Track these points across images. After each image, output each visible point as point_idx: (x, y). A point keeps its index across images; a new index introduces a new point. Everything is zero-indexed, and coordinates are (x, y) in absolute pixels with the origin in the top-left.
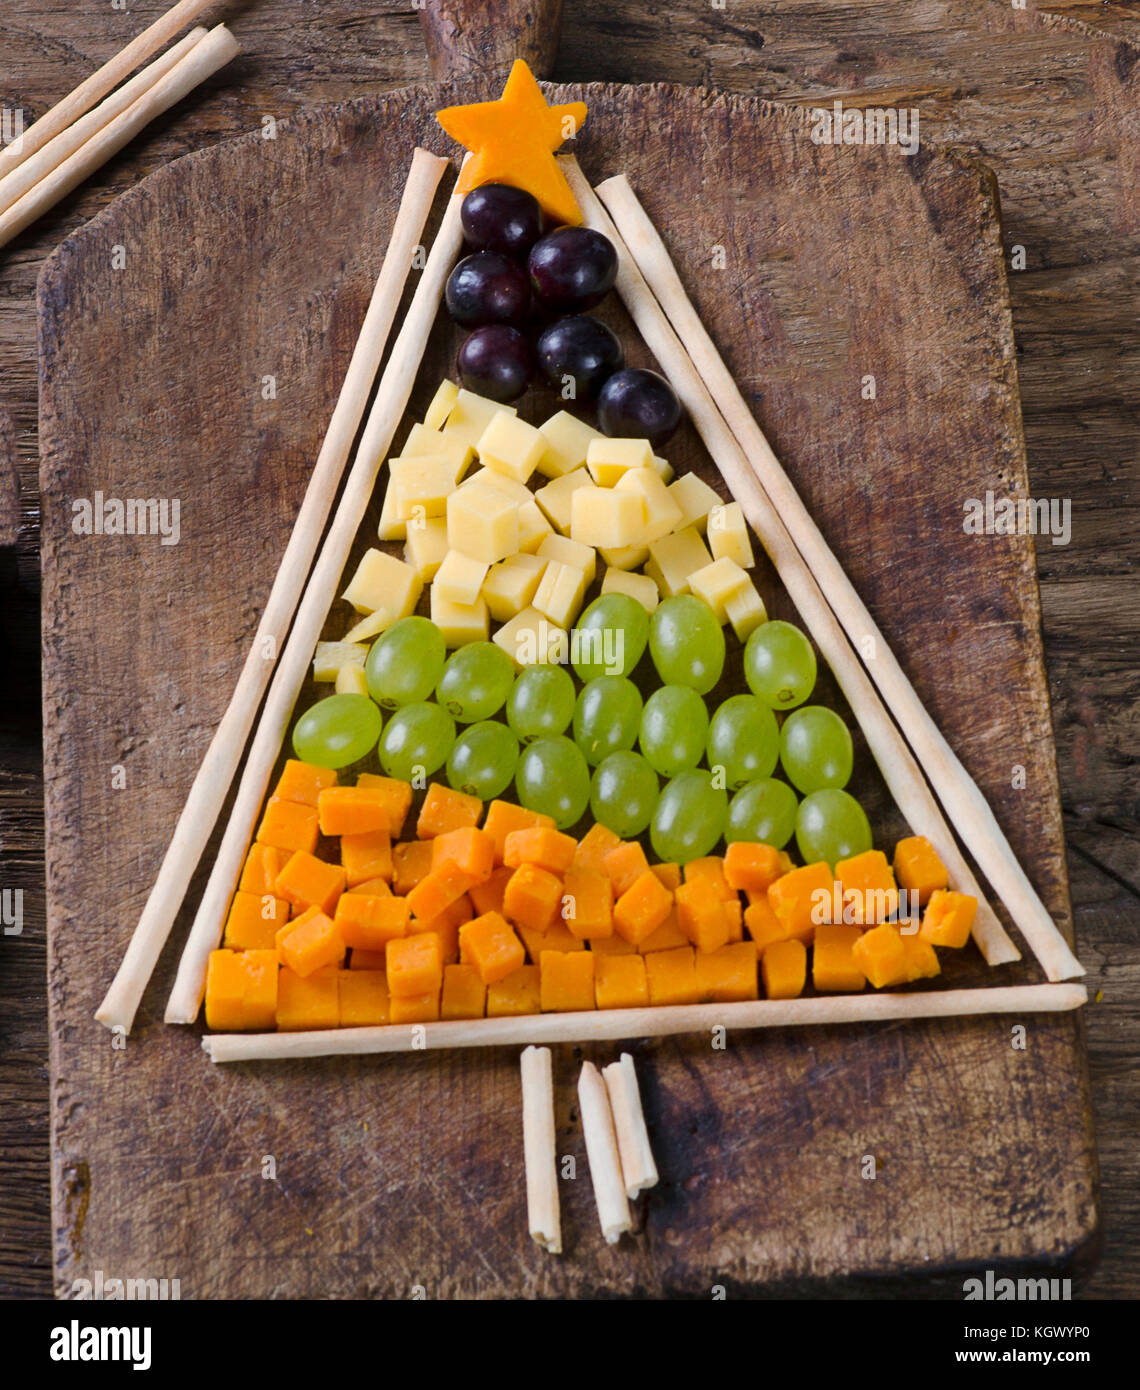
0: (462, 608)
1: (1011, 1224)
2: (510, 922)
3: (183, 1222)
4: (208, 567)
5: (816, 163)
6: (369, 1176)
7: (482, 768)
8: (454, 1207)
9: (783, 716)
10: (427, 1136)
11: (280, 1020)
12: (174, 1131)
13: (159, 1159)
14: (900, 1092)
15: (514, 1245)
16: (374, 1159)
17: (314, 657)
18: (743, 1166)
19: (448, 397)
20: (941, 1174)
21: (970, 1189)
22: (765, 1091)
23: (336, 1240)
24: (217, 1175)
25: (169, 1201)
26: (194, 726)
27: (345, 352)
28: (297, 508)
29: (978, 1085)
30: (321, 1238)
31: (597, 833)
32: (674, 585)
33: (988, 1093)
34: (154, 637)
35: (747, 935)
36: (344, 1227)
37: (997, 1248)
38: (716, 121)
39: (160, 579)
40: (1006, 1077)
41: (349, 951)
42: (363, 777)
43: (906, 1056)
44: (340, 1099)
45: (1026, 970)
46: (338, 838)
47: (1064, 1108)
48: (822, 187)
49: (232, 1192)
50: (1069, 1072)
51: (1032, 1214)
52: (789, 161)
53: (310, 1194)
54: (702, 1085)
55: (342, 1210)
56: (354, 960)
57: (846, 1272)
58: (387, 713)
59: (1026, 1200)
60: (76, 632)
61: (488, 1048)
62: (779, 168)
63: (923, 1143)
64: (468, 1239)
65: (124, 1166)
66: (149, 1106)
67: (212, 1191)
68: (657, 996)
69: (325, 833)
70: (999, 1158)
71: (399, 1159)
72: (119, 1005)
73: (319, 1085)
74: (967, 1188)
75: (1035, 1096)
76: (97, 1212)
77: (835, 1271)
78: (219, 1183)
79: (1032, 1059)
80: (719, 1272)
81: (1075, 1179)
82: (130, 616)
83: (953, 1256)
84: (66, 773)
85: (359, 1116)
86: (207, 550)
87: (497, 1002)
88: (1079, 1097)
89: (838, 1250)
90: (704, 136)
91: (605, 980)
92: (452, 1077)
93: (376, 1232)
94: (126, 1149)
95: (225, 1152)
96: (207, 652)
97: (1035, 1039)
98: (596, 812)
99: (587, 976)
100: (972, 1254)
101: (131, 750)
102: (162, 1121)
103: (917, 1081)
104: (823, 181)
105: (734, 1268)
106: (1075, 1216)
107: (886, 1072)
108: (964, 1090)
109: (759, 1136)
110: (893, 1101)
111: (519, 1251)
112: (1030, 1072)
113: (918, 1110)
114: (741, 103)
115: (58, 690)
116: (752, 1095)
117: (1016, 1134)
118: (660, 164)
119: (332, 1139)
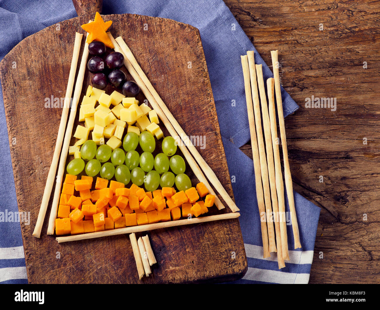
0: (99, 137)
1: (229, 267)
2: (117, 207)
3: (56, 279)
4: (44, 131)
5: (161, 30)
6: (94, 265)
7: (108, 174)
8: (112, 271)
9: (170, 157)
10: (105, 256)
11: (72, 233)
12: (52, 259)
13: (49, 265)
14: (203, 239)
15: (126, 279)
16: (94, 261)
17: (69, 150)
18: (172, 258)
19: (90, 89)
20: (214, 256)
21: (220, 260)
22: (175, 240)
23: (89, 280)
24: (62, 268)
25: (53, 275)
26: (45, 167)
27: (67, 80)
28: (61, 116)
29: (219, 236)
30: (85, 280)
31: (133, 186)
32: (143, 128)
33: (221, 238)
34: (34, 147)
35: (167, 207)
36: (90, 277)
37: (227, 272)
38: (139, 22)
39: (34, 134)
40: (225, 234)
41: (84, 216)
42: (83, 176)
43: (203, 231)
44: (86, 248)
45: (227, 210)
46: (79, 191)
47: (237, 240)
48: (163, 36)
49: (65, 271)
50: (237, 232)
51: (233, 264)
52: (156, 30)
53: (82, 271)
54: (161, 240)
55: (89, 274)
56: (86, 218)
57: (196, 280)
58: (86, 162)
59: (232, 261)
60: (17, 147)
61: (115, 235)
62: (154, 32)
63: (209, 250)
64: (116, 278)
65: (42, 267)
66: (46, 253)
67: (61, 272)
68: (150, 221)
69: (76, 190)
70: (225, 252)
71: (100, 261)
72: (37, 231)
73: (81, 246)
74: (219, 259)
75: (231, 238)
76: (38, 278)
77: (194, 280)
78: (63, 270)
79: (229, 230)
80: (170, 281)
81: (241, 256)
82: (29, 143)
83: (218, 274)
84: (19, 179)
85: (90, 252)
86: (43, 127)
87: (116, 226)
88: (240, 237)
89: (194, 275)
90: (137, 25)
91: (139, 219)
92: (109, 242)
93: (97, 278)
94: (42, 264)
95: (63, 263)
96: (46, 150)
97: (230, 225)
98: (133, 181)
99: (135, 218)
100: (222, 274)
101: (32, 173)
102: (49, 257)
103: (206, 236)
104: (163, 34)
105: (173, 280)
106: (242, 264)
107: (199, 235)
108: (216, 237)
109: (174, 251)
110: (202, 241)
111: (127, 280)
112: (230, 233)
113: (207, 243)
114: (144, 17)
115: (15, 161)
116: (172, 241)
117: (228, 247)
118: (128, 32)
119: (85, 258)
